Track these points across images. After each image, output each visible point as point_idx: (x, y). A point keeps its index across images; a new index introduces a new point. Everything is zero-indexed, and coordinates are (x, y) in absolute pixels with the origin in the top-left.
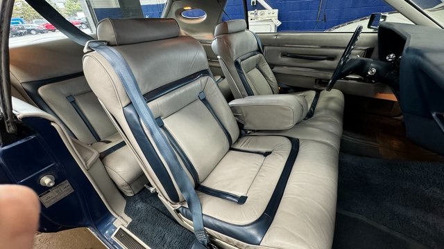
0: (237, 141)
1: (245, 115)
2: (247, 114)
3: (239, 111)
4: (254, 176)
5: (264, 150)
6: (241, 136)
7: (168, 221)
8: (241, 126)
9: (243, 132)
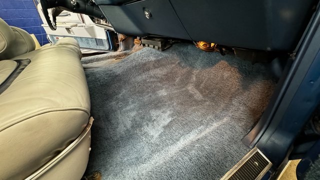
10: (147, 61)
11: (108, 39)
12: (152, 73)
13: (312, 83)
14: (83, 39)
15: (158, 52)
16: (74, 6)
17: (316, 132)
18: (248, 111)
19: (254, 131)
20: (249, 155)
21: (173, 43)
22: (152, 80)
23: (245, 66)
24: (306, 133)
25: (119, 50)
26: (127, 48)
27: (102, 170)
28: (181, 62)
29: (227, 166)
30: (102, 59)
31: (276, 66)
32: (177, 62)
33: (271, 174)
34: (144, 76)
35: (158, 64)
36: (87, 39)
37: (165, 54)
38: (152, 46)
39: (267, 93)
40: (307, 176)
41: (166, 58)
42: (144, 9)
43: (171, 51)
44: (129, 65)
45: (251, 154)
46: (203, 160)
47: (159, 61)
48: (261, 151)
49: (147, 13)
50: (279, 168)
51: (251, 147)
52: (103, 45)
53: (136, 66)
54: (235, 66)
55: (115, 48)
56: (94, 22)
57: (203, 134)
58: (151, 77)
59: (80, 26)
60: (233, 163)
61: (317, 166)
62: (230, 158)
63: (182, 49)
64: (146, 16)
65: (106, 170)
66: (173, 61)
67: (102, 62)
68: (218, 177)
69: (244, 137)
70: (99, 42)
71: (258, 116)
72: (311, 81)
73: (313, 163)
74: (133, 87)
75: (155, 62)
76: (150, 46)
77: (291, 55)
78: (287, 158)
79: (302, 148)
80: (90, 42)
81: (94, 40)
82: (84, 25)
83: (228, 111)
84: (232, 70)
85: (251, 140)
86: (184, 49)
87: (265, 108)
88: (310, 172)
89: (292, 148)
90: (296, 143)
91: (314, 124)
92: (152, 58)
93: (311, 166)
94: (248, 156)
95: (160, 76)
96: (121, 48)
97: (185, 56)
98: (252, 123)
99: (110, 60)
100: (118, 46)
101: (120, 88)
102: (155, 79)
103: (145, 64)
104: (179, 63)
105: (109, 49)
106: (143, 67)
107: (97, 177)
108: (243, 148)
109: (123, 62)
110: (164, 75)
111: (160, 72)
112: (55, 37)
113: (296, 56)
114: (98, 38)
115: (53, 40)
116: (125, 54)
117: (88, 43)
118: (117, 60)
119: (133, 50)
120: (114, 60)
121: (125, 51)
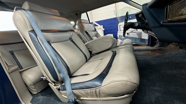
0: (90, 58)
1: (91, 47)
2: (92, 46)
3: (89, 46)
4: (97, 66)
5: (102, 58)
6: (91, 57)
7: (55, 101)
8: (90, 52)
9: (92, 55)
11: (149, 39)
14: (134, 38)
25: (156, 46)
26: (162, 46)
36: (136, 38)
52: (144, 42)
59: (134, 32)
67: (141, 52)
80: (137, 40)
81: (140, 39)
82: (137, 31)
96: (158, 45)
99: (147, 52)
100: (156, 43)
109: (158, 57)
114: (143, 38)
115: (120, 38)
116: (160, 50)
117: (135, 40)
118: (152, 53)
119: (167, 48)
120: (150, 52)
121: (160, 47)
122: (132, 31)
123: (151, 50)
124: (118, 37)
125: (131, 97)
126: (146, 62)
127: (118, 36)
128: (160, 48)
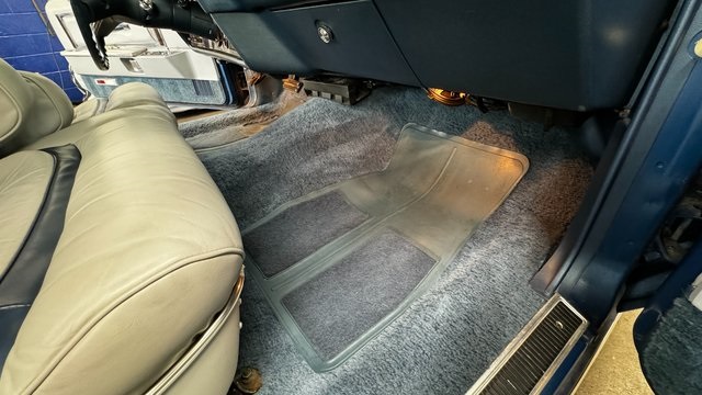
10: (320, 128)
11: (222, 80)
12: (333, 154)
13: (660, 167)
14: (164, 82)
15: (341, 108)
16: (147, 13)
17: (667, 258)
18: (538, 224)
19: (551, 264)
20: (546, 310)
21: (375, 88)
22: (334, 169)
23: (528, 132)
24: (647, 259)
25: (250, 104)
26: (265, 99)
27: (261, 364)
28: (392, 127)
29: (507, 333)
30: (214, 126)
31: (591, 132)
32: (384, 129)
33: (587, 341)
34: (317, 163)
35: (344, 134)
36: (172, 81)
37: (357, 112)
38: (329, 95)
39: (573, 185)
40: (653, 338)
41: (361, 119)
42: (317, 22)
43: (369, 103)
44: (283, 140)
45: (549, 307)
46: (461, 327)
47: (345, 127)
48: (567, 300)
49: (323, 32)
50: (600, 329)
51: (548, 294)
52: (211, 94)
53: (298, 142)
54: (508, 133)
55: (240, 99)
56: (189, 43)
57: (453, 276)
58: (332, 164)
59: (154, 53)
60: (517, 327)
61: (670, 320)
62: (510, 318)
63: (393, 99)
64: (323, 38)
65: (268, 363)
66: (376, 126)
67: (214, 132)
68: (493, 355)
69: (534, 275)
70: (201, 87)
71: (558, 232)
72: (657, 164)
73: (664, 315)
74: (297, 187)
75: (339, 129)
76: (323, 94)
77: (621, 114)
78: (614, 310)
79: (642, 287)
80: (181, 89)
81: (190, 83)
82: (163, 49)
83: (496, 225)
84: (502, 140)
85: (548, 280)
86: (397, 99)
87: (569, 216)
88: (658, 332)
89: (624, 289)
90: (631, 279)
91: (663, 242)
92: (332, 123)
93: (661, 320)
94: (543, 312)
95: (350, 160)
96: (254, 98)
97: (401, 115)
98: (547, 248)
99: (231, 128)
100: (247, 93)
101: (269, 190)
102: (341, 168)
103: (317, 137)
104: (388, 130)
105: (227, 103)
106: (314, 143)
107: (253, 378)
108: (533, 296)
109: (269, 133)
110: (360, 157)
111: (349, 151)
112: (96, 80)
113: (632, 116)
114: (199, 78)
115: (93, 87)
116: (264, 112)
117: (175, 91)
118: (247, 127)
119: (280, 103)
120: (241, 126)
121: (262, 104)
122: (142, 48)
123: (242, 120)
124: (83, 84)
125: (237, 316)
126: (239, 159)
127: (77, 78)
128: (263, 106)
